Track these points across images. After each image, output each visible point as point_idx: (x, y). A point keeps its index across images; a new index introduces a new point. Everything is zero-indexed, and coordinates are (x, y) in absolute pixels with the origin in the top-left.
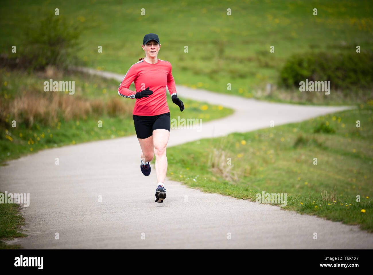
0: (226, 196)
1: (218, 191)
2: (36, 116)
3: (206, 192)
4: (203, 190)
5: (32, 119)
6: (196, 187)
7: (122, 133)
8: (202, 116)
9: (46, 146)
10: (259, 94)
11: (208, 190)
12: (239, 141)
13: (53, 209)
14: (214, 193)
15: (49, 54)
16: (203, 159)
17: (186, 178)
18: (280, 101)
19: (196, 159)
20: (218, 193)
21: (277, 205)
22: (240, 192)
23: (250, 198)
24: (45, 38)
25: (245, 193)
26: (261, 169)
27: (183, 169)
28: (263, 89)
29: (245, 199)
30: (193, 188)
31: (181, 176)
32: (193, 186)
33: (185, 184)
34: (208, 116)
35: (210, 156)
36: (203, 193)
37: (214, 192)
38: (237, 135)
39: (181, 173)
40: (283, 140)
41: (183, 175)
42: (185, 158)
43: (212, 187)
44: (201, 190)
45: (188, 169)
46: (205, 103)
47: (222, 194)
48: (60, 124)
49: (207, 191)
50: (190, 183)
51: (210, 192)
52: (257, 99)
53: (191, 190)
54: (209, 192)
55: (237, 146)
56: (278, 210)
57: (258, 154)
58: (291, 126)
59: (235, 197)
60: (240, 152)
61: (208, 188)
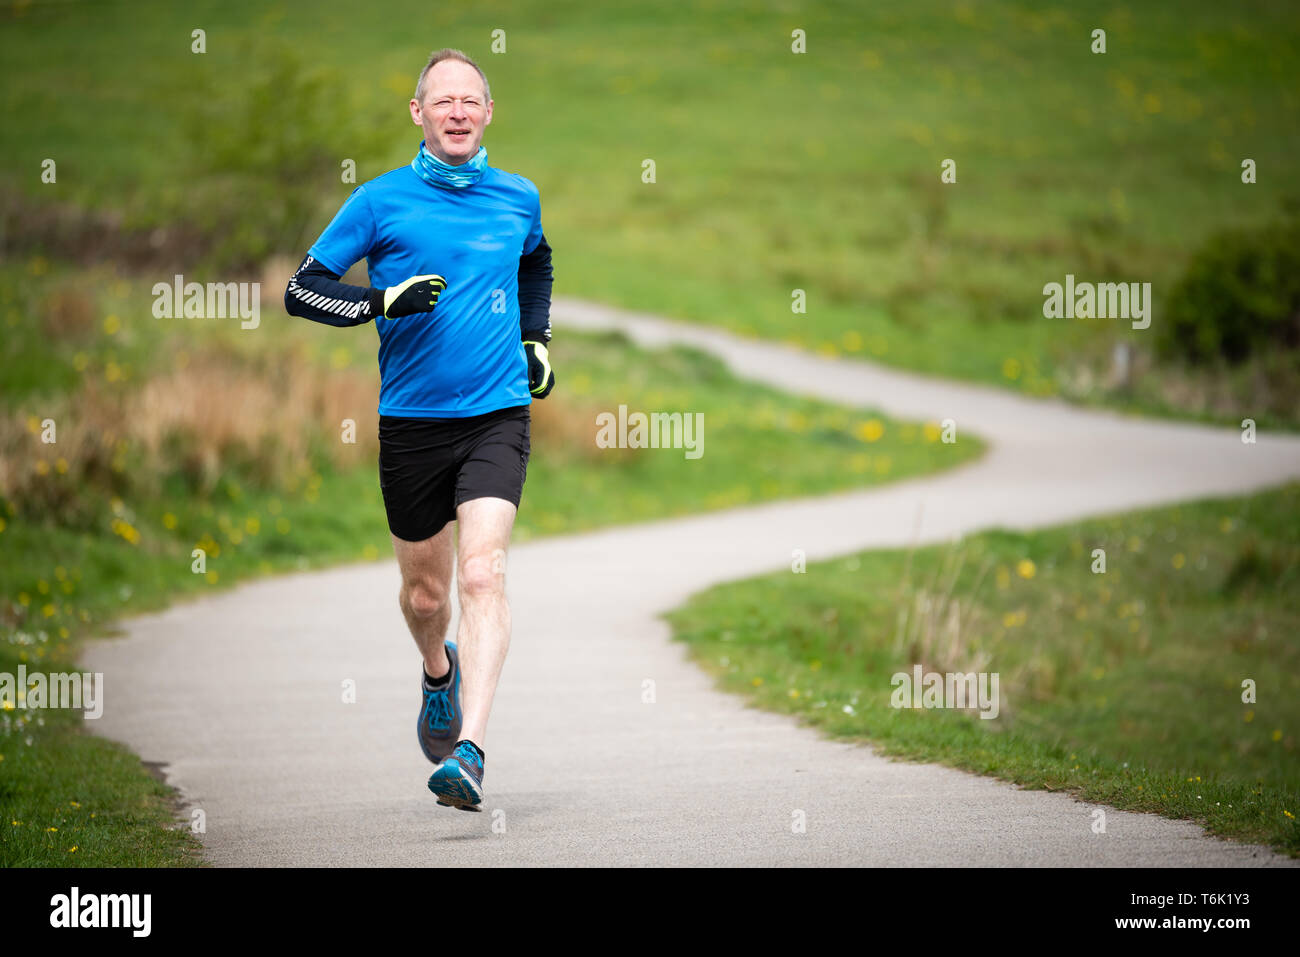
0: (979, 776)
1: (946, 756)
2: (229, 449)
3: (899, 759)
4: (883, 749)
5: (211, 462)
6: (855, 737)
7: (555, 520)
8: (858, 463)
9: (265, 566)
10: (1084, 381)
11: (904, 750)
12: (1011, 564)
13: (306, 809)
14: (930, 762)
15: (277, 213)
16: (870, 631)
17: (815, 700)
18: (1162, 412)
19: (845, 628)
20: (946, 761)
21: (1186, 819)
22: (1036, 763)
23: (1075, 785)
24: (265, 154)
25: (1054, 766)
26: (1098, 674)
27: (800, 668)
28: (1100, 365)
29: (1056, 791)
30: (844, 742)
31: (794, 693)
32: (845, 732)
33: (814, 723)
34: (883, 464)
35: (902, 618)
36: (885, 760)
37: (930, 758)
38: (1002, 540)
39: (792, 679)
40: (1179, 562)
41: (801, 688)
42: (806, 621)
43: (921, 739)
44: (877, 750)
45: (816, 667)
46: (874, 414)
47: (962, 766)
48: (316, 484)
49: (900, 755)
50: (831, 720)
51: (915, 759)
52: (1076, 402)
53: (838, 747)
54: (910, 757)
55: (1003, 581)
56: (1195, 838)
57: (1083, 614)
58: (1211, 509)
59: (1015, 782)
60: (1013, 605)
61: (906, 743)
